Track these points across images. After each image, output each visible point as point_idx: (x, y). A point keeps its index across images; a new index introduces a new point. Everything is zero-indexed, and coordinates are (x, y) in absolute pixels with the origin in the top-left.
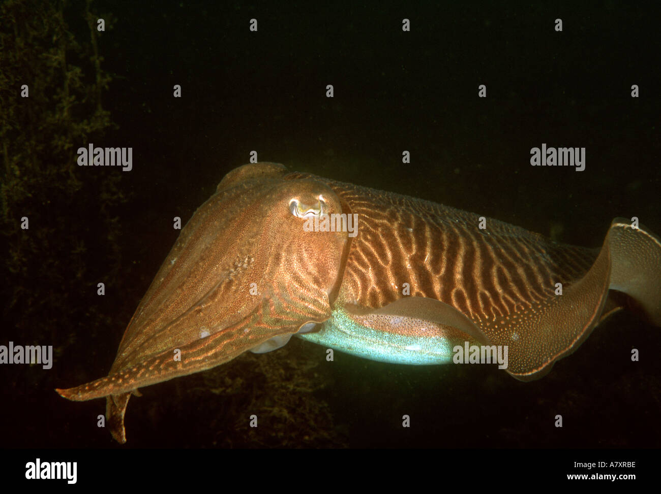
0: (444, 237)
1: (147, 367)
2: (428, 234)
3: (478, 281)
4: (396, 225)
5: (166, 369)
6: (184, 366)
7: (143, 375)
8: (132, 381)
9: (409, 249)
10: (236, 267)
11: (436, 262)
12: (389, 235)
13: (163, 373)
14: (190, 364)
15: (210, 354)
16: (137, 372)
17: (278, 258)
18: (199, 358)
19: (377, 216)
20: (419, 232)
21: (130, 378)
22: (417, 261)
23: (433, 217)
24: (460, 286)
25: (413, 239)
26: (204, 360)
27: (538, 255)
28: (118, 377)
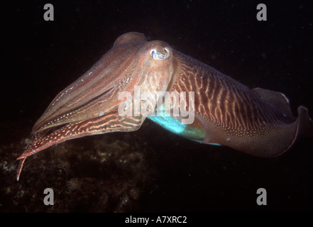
0: (215, 83)
1: (71, 130)
2: (209, 80)
3: (226, 107)
4: (196, 75)
5: (81, 131)
6: (90, 130)
7: (69, 134)
8: (62, 137)
9: (200, 86)
10: (122, 83)
11: (210, 93)
12: (192, 79)
13: (79, 133)
14: (93, 129)
15: (103, 125)
16: (66, 132)
17: (143, 78)
18: (97, 127)
19: (189, 69)
20: (205, 79)
21: (61, 136)
22: (202, 91)
23: (212, 74)
24: (219, 107)
25: (202, 82)
26: (99, 129)
27: (254, 103)
28: (54, 137)
